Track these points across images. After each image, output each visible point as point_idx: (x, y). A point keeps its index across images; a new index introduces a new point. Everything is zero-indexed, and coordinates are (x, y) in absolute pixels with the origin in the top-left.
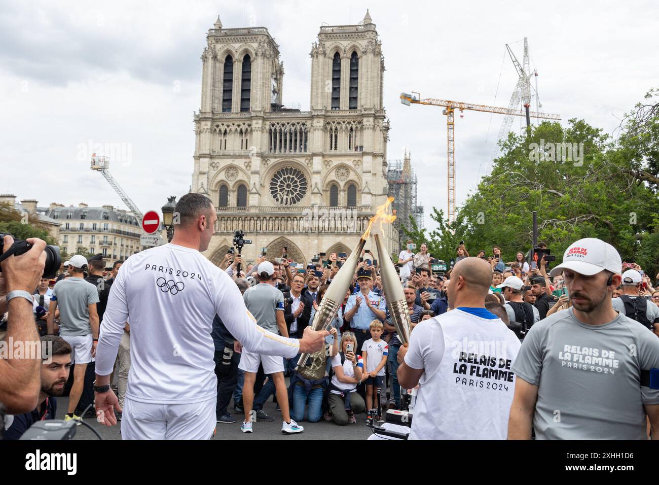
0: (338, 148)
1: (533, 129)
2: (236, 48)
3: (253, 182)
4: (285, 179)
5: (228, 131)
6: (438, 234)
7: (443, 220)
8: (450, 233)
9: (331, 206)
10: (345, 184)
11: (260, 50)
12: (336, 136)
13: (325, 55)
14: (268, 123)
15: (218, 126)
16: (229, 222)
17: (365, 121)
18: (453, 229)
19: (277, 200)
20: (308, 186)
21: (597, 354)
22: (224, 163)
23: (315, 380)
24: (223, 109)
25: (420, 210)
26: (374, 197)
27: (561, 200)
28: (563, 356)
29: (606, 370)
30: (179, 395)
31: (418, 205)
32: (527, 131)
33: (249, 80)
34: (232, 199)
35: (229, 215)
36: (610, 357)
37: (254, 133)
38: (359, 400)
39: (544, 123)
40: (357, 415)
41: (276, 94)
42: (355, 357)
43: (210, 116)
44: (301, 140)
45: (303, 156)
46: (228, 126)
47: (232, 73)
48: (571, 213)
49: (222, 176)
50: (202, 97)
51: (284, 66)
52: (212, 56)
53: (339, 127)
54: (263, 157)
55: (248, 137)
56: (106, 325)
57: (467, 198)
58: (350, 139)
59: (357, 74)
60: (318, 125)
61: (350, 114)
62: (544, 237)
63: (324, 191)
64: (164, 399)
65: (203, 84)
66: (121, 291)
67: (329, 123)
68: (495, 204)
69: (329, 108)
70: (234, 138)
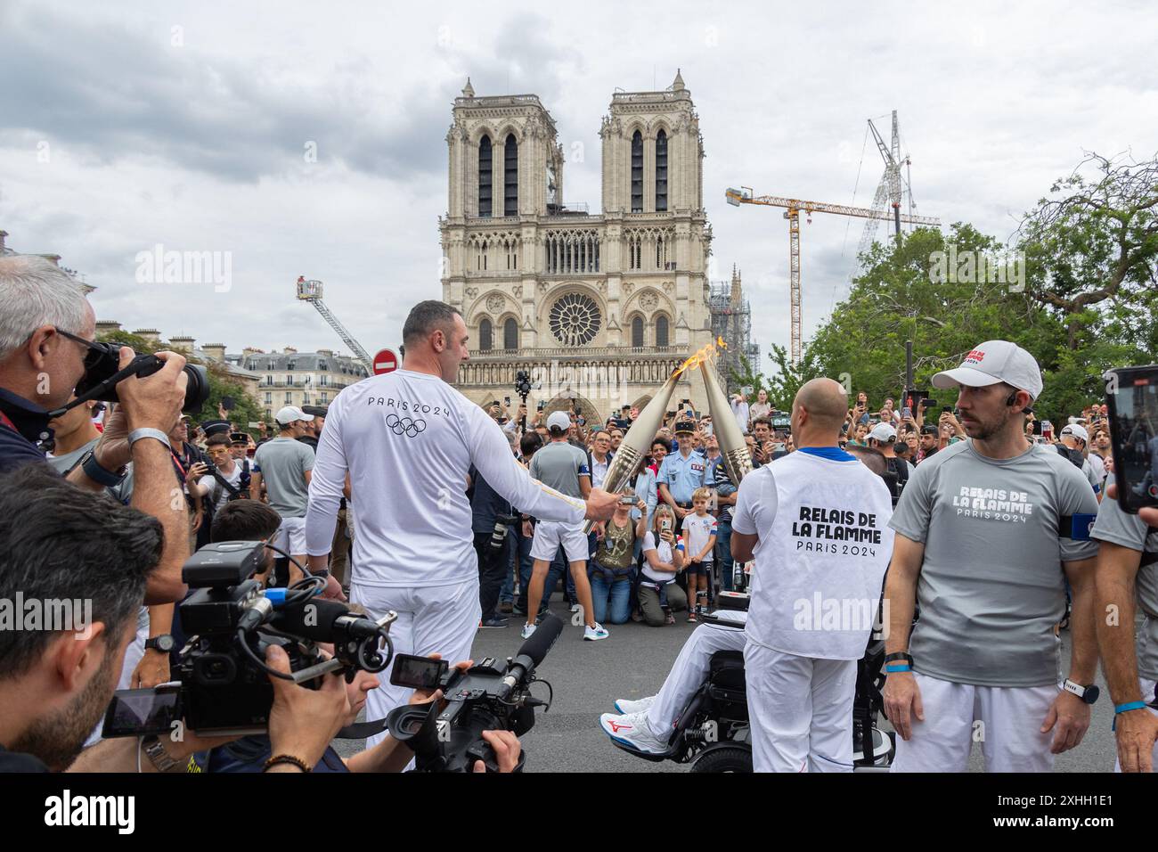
0: (642, 266)
1: (905, 237)
2: (496, 124)
3: (526, 314)
4: (569, 309)
5: (488, 244)
6: (779, 381)
7: (786, 362)
8: (795, 379)
9: (634, 346)
10: (653, 316)
11: (529, 128)
12: (639, 250)
13: (621, 134)
14: (544, 232)
15: (473, 237)
16: (494, 370)
17: (678, 228)
18: (799, 373)
19: (560, 339)
20: (602, 320)
21: (1004, 497)
22: (484, 288)
23: (620, 569)
24: (480, 212)
25: (755, 350)
26: (692, 333)
27: (941, 331)
28: (959, 502)
29: (1015, 517)
30: (427, 575)
31: (752, 342)
32: (895, 240)
33: (515, 171)
34: (498, 339)
35: (493, 360)
36: (1021, 500)
37: (524, 245)
38: (679, 593)
39: (919, 230)
40: (675, 614)
41: (553, 191)
42: (673, 536)
43: (462, 222)
44: (590, 256)
45: (594, 278)
46: (488, 236)
47: (491, 160)
48: (953, 347)
49: (482, 307)
50: (450, 196)
51: (564, 151)
52: (461, 137)
53: (642, 236)
54: (540, 280)
55: (517, 252)
56: (317, 485)
57: (818, 329)
58: (658, 253)
59: (666, 162)
60: (614, 233)
61: (657, 218)
62: (918, 380)
63: (623, 325)
64: (408, 581)
65: (450, 177)
66: (335, 437)
67: (628, 231)
68: (854, 337)
69: (628, 210)
70: (497, 253)
